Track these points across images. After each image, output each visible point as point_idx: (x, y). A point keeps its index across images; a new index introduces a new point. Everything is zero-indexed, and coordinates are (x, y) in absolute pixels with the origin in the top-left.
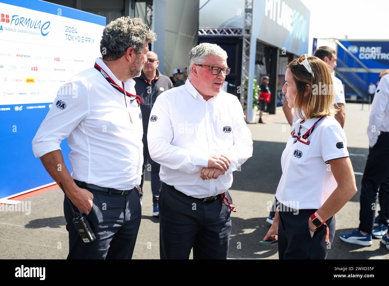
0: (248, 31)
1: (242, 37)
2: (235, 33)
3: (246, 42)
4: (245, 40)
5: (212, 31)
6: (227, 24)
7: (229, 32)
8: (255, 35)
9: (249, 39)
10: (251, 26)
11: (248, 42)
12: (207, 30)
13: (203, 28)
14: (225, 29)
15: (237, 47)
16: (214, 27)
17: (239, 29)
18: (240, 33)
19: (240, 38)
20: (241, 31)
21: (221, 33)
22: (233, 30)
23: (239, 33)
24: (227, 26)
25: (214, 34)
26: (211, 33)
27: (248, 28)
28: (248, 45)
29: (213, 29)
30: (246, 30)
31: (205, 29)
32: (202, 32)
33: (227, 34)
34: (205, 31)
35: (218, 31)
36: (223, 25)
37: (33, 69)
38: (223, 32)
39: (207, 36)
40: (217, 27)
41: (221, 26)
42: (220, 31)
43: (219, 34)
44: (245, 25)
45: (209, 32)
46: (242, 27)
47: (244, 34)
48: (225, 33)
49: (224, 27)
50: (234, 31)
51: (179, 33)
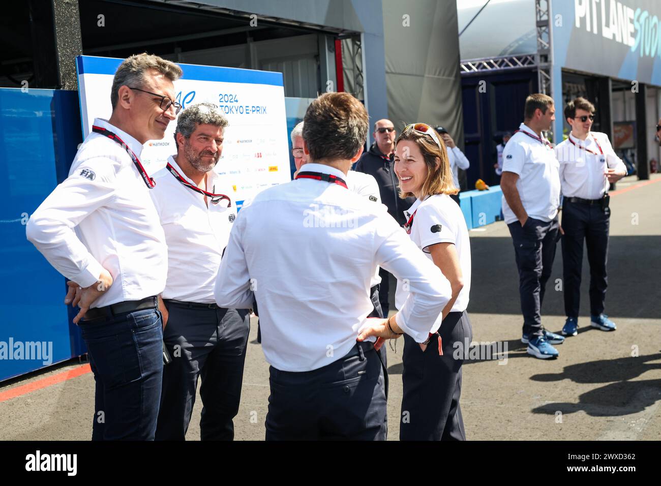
0: (545, 57)
1: (536, 68)
2: (523, 63)
3: (545, 76)
4: (541, 74)
5: (485, 64)
6: (511, 49)
7: (515, 63)
8: (558, 62)
9: (547, 71)
10: (549, 50)
11: (547, 76)
12: (477, 63)
13: (469, 62)
14: (506, 58)
15: (531, 84)
16: (488, 58)
17: (530, 56)
18: (532, 61)
19: (533, 71)
20: (533, 58)
21: (500, 66)
22: (519, 59)
23: (530, 63)
24: (512, 53)
25: (489, 68)
26: (484, 67)
27: (543, 53)
28: (547, 80)
29: (488, 61)
30: (541, 56)
31: (473, 63)
32: (469, 68)
33: (512, 66)
34: (474, 65)
35: (496, 62)
36: (505, 52)
38: (504, 64)
39: (478, 72)
40: (493, 57)
41: (501, 55)
42: (499, 63)
43: (497, 67)
44: (540, 48)
45: (481, 66)
46: (534, 51)
47: (538, 63)
48: (507, 65)
49: (506, 56)
50: (522, 60)
51: (426, 75)
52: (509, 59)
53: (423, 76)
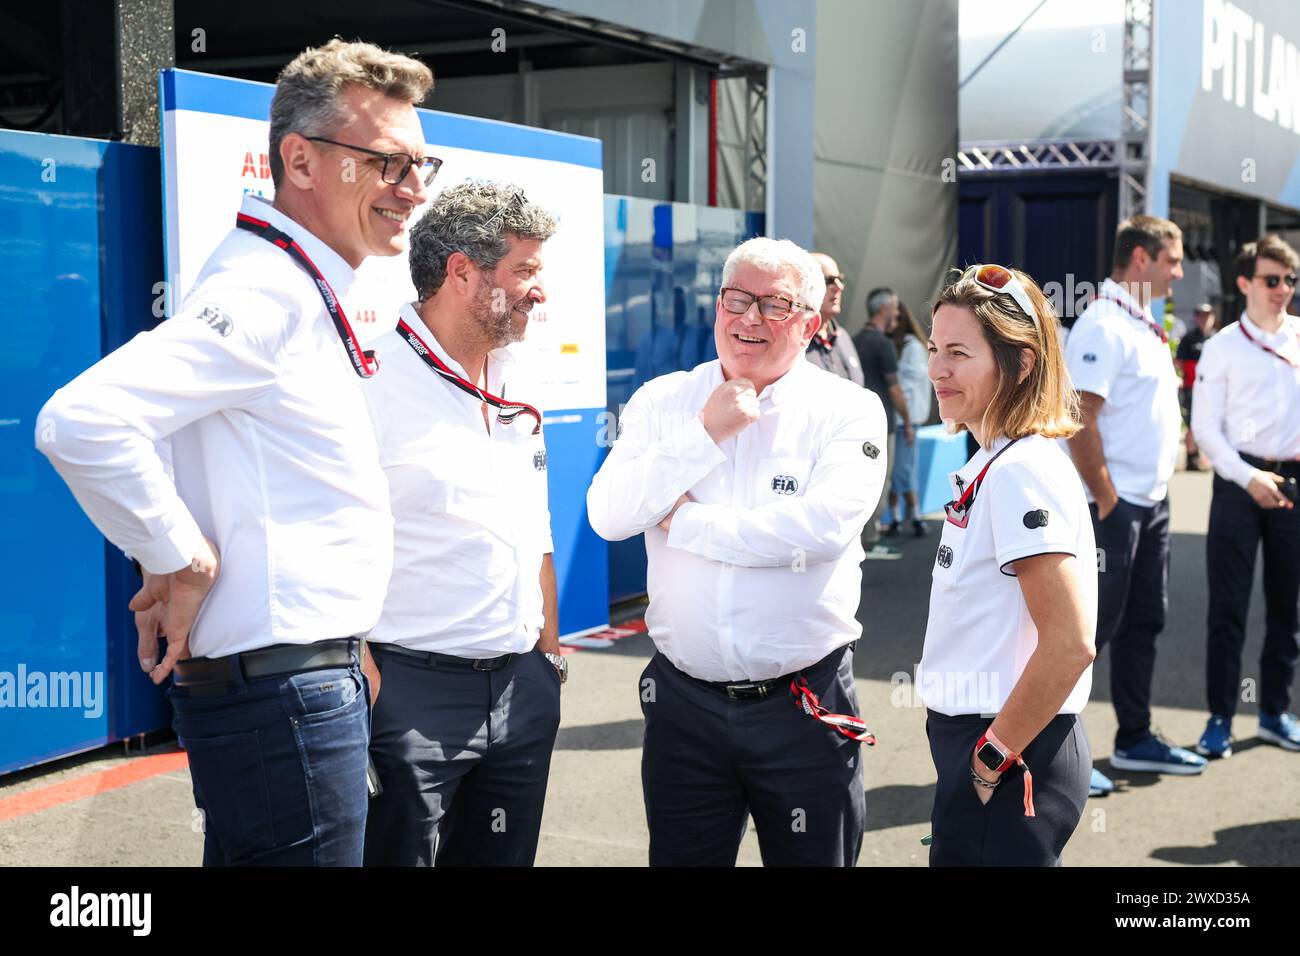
0: (1137, 149)
1: (1116, 170)
2: (1090, 157)
3: (1133, 189)
4: (1126, 183)
5: (1009, 155)
6: (1065, 128)
7: (1071, 157)
8: (1164, 161)
9: (1140, 177)
10: (1146, 133)
11: (1138, 187)
12: (992, 152)
13: (979, 147)
14: (1055, 145)
15: (1102, 203)
16: (1015, 141)
17: (1105, 143)
18: (1108, 154)
19: (1111, 175)
20: (1112, 149)
21: (1040, 159)
22: (1082, 147)
23: (1105, 158)
24: (1067, 135)
25: (1017, 164)
26: (1007, 161)
27: (1134, 139)
28: (1138, 197)
29: (1015, 149)
30: (1130, 145)
31: (985, 150)
32: (974, 159)
33: (1065, 163)
34: (985, 154)
35: (1032, 152)
36: (1050, 132)
37: (363, 317)
38: (1049, 157)
39: (993, 172)
40: (1028, 141)
41: (1043, 136)
42: (1038, 153)
43: (1033, 163)
44: (1127, 129)
45: (1000, 159)
46: (1114, 134)
47: (1122, 159)
48: (1055, 160)
49: (1054, 139)
50: (1088, 151)
51: (890, 169)
52: (1060, 147)
53: (881, 170)
